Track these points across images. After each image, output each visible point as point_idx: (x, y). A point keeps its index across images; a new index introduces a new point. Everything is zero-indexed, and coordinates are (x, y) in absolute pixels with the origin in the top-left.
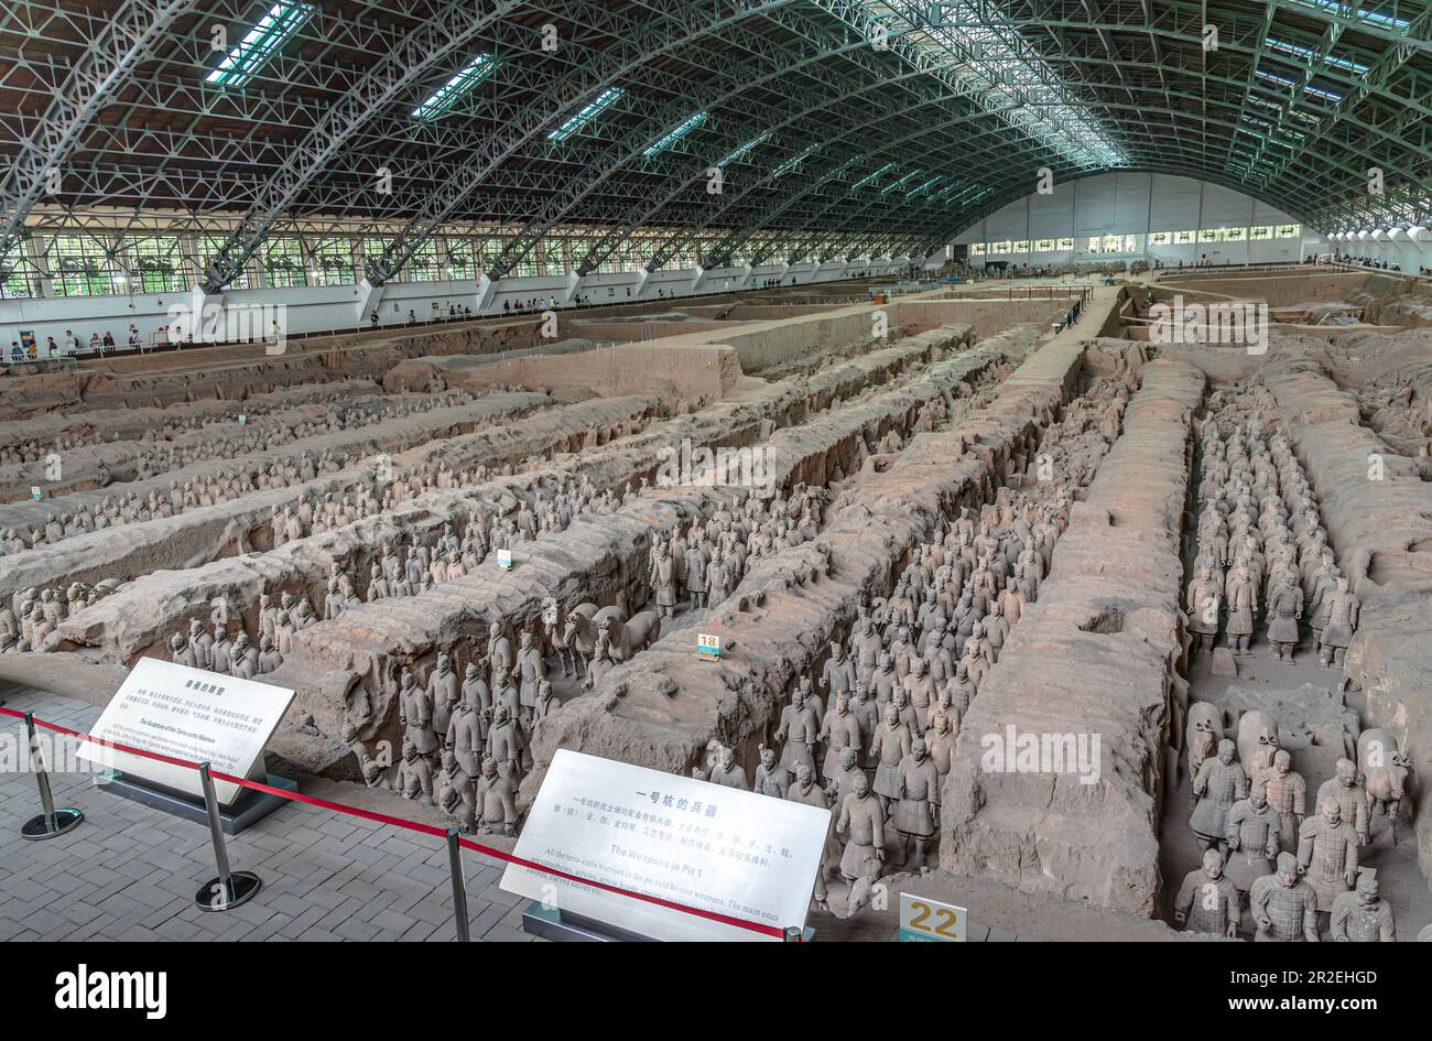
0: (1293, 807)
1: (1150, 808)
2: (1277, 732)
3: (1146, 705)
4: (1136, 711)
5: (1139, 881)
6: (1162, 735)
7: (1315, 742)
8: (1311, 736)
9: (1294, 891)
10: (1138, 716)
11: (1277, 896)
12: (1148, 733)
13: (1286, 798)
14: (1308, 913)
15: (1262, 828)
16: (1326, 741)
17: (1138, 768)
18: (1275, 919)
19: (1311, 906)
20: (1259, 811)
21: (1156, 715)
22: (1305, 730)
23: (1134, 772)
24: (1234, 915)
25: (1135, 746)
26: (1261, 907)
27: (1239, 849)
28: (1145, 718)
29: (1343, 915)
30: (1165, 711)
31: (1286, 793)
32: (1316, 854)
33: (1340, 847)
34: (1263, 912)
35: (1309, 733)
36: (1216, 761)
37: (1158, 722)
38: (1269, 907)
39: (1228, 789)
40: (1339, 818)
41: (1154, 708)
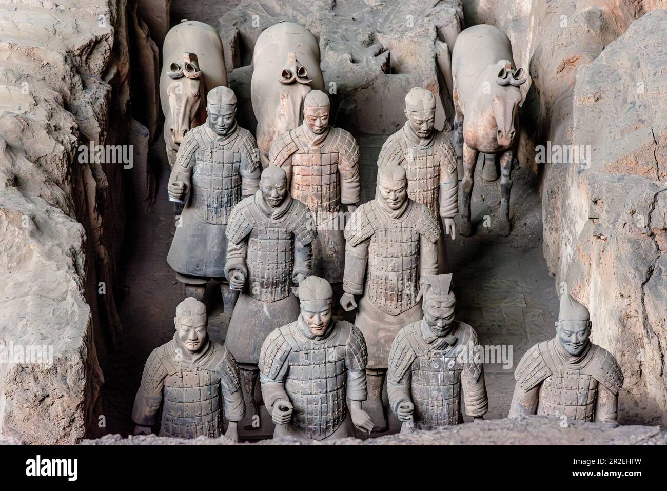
0: (339, 193)
1: (77, 244)
2: (317, 57)
3: (79, 42)
4: (55, 58)
5: (55, 386)
6: (112, 99)
7: (390, 68)
8: (383, 58)
9: (329, 342)
10: (62, 68)
11: (302, 356)
12: (82, 99)
13: (326, 179)
14: (353, 375)
15: (282, 243)
16: (410, 62)
17: (59, 173)
18: (301, 400)
19: (357, 363)
20: (277, 211)
21: (98, 61)
22: (374, 48)
23: (51, 181)
24: (233, 410)
25: (54, 130)
26: (276, 384)
27: (246, 290)
28: (76, 70)
29: (405, 363)
30: (116, 50)
31: (326, 169)
32: (373, 271)
33: (408, 248)
34: (280, 393)
35: (381, 52)
36: (205, 133)
37: (104, 74)
38: (290, 382)
39: (227, 183)
40: (406, 198)
41: (92, 46)
